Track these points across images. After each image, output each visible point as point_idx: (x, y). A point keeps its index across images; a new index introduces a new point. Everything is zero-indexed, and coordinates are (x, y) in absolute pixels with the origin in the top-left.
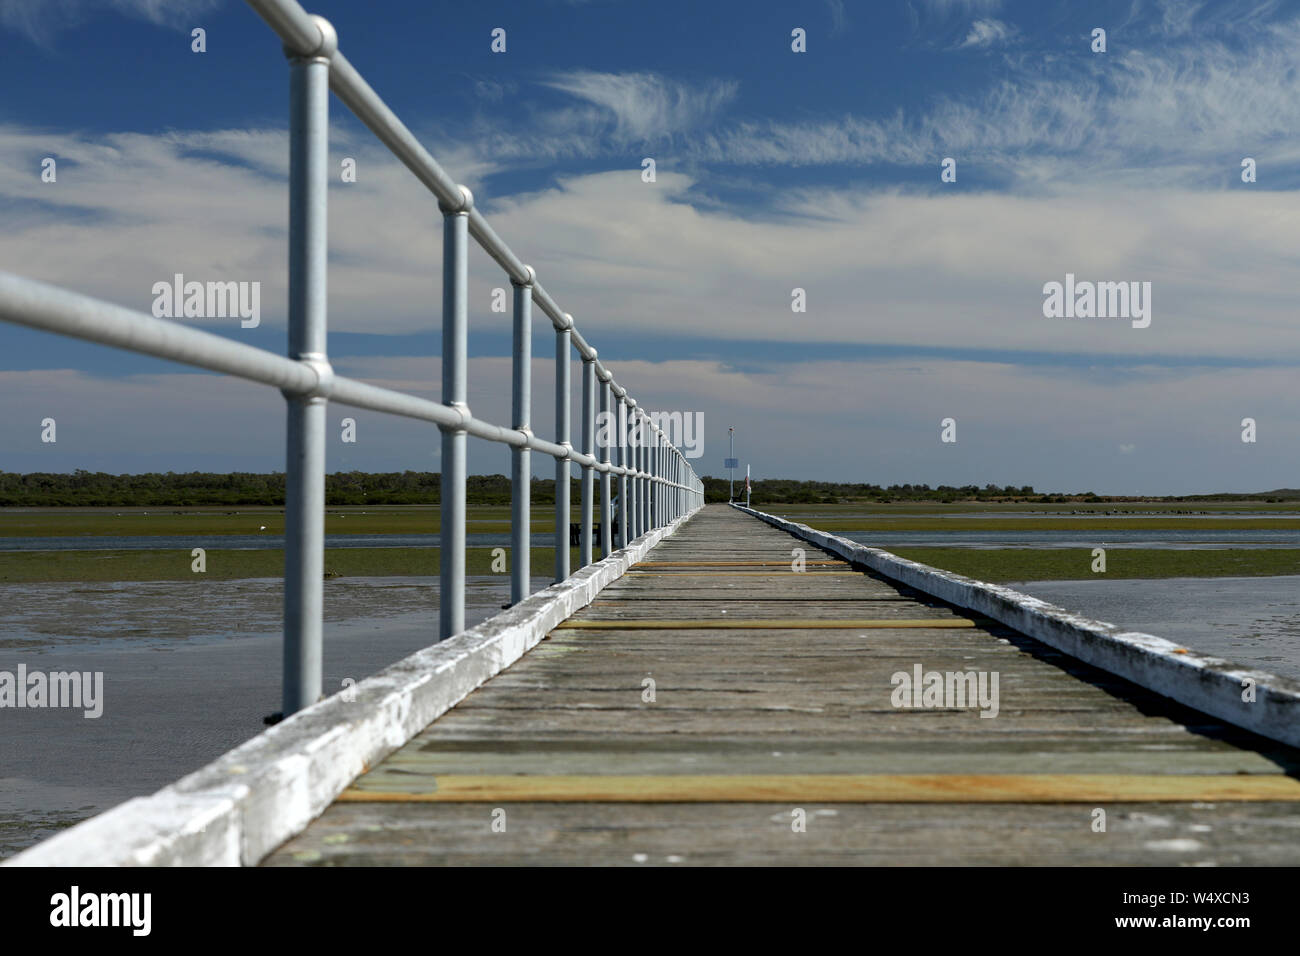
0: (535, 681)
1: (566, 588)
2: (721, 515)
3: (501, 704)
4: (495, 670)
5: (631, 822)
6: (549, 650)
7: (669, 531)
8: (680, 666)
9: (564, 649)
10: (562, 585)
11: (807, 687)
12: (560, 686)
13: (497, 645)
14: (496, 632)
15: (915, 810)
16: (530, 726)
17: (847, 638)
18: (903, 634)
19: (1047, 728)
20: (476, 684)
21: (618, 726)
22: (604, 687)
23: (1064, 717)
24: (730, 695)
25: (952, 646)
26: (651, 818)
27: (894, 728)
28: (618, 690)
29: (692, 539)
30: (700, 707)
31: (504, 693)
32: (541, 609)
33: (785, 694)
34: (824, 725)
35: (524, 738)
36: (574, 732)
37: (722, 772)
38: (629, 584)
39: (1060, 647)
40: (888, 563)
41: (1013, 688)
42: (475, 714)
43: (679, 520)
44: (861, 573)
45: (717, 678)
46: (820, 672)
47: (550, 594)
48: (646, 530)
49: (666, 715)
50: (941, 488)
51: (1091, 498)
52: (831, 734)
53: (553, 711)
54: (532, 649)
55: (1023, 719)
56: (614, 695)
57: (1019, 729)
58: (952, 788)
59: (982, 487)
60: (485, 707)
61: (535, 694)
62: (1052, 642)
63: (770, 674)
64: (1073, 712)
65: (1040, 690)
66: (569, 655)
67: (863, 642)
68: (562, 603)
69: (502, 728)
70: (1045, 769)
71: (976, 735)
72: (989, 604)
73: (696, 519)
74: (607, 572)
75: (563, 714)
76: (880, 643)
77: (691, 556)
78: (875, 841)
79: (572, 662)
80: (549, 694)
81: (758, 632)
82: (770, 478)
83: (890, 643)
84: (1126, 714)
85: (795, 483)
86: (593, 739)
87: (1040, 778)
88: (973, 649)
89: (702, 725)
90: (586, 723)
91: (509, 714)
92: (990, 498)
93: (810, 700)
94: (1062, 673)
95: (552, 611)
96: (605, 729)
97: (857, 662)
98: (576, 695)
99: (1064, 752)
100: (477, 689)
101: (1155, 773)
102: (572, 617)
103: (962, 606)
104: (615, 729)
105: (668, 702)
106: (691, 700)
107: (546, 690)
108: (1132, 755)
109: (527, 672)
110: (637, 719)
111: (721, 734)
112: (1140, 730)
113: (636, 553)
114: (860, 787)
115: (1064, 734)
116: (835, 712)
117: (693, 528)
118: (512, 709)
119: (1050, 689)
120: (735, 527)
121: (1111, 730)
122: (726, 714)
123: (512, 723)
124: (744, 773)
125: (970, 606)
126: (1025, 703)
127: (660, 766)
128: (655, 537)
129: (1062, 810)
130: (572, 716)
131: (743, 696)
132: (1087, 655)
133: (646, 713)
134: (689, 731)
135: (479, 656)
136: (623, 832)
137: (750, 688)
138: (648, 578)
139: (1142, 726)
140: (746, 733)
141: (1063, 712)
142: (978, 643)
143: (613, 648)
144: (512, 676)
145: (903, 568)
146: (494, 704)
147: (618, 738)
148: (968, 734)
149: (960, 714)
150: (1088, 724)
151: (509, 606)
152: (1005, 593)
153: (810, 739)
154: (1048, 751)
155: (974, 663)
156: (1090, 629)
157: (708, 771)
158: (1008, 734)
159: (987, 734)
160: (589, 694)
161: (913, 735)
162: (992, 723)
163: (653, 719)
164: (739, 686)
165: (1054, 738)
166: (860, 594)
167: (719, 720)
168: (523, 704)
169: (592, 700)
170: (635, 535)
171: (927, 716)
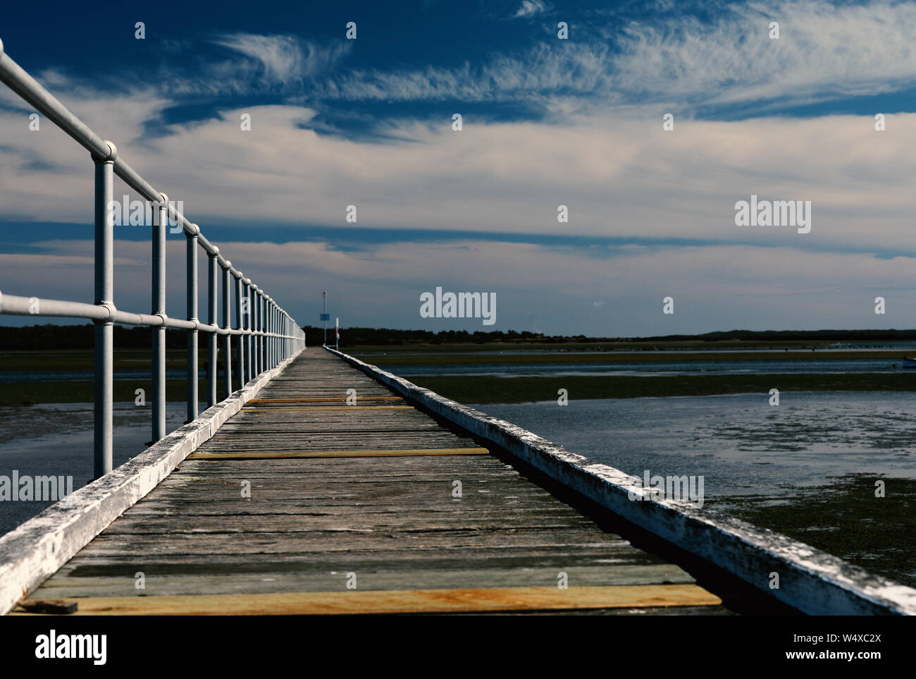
0: (163, 509)
1: (196, 427)
2: (317, 357)
3: (136, 531)
4: (134, 500)
6: (179, 480)
7: (276, 372)
8: (272, 493)
9: (188, 478)
10: (191, 424)
11: (364, 510)
12: (182, 513)
13: (135, 482)
14: (136, 471)
16: (155, 550)
17: (397, 466)
18: (438, 462)
19: (532, 545)
20: (117, 514)
21: (220, 548)
22: (214, 513)
23: (543, 534)
24: (307, 519)
25: (472, 471)
27: (422, 547)
28: (224, 515)
29: (293, 378)
30: (283, 530)
31: (138, 521)
32: (172, 449)
33: (346, 516)
34: (372, 545)
36: (187, 555)
37: (292, 590)
38: (243, 419)
39: (547, 472)
40: (432, 401)
41: (511, 508)
42: (116, 540)
43: (285, 362)
44: (413, 407)
45: (298, 503)
46: (373, 497)
47: (180, 434)
48: (259, 372)
49: (256, 538)
50: (476, 333)
51: (582, 339)
52: (376, 552)
53: (174, 536)
54: (164, 480)
55: (515, 537)
56: (220, 520)
57: (512, 546)
58: (458, 601)
59: (505, 332)
60: (124, 533)
61: (162, 521)
62: (542, 468)
63: (337, 499)
64: (551, 528)
65: (530, 510)
66: (191, 484)
67: (408, 468)
68: (189, 441)
69: (134, 552)
70: (527, 582)
71: (481, 551)
72: (500, 437)
73: (298, 361)
74: (227, 411)
75: (181, 538)
76: (420, 469)
77: (291, 393)
79: (194, 491)
80: (174, 520)
81: (332, 460)
82: (354, 326)
83: (427, 469)
84: (590, 530)
85: (372, 331)
86: (201, 561)
87: (523, 590)
88: (486, 474)
89: (283, 546)
90: (196, 546)
91: (141, 539)
92: (511, 340)
93: (364, 522)
94: (547, 495)
95: (181, 448)
96: (210, 552)
97: (401, 487)
98: (192, 522)
99: (542, 566)
100: (119, 518)
101: (604, 584)
102: (197, 450)
103: (482, 436)
104: (218, 552)
105: (260, 526)
106: (276, 523)
107: (171, 516)
108: (589, 569)
109: (159, 501)
110: (236, 542)
111: (296, 554)
112: (598, 545)
113: (251, 392)
114: (391, 601)
115: (543, 549)
116: (383, 533)
117: (295, 368)
118: (143, 535)
119: (538, 509)
120: (327, 368)
121: (578, 545)
122: (301, 535)
123: (141, 549)
124: (308, 591)
125: (487, 436)
126: (518, 523)
127: (247, 586)
128: (265, 378)
130: (186, 539)
131: (316, 519)
132: (566, 480)
133: (242, 536)
134: (272, 552)
135: (121, 494)
137: (321, 512)
138: (258, 413)
139: (600, 542)
140: (314, 553)
141: (545, 529)
142: (490, 469)
143: (225, 477)
144: (147, 505)
145: (442, 405)
146: (130, 530)
147: (220, 560)
148: (475, 551)
149: (471, 533)
150: (561, 540)
151: (150, 444)
152: (512, 429)
153: (360, 558)
154: (530, 566)
155: (486, 486)
156: (568, 460)
157: (282, 590)
158: (504, 550)
159: (489, 550)
160: (203, 520)
161: (435, 552)
162: (493, 541)
163: (248, 542)
164: (313, 510)
165: (536, 554)
166: (410, 426)
167: (296, 541)
168: (152, 530)
169: (203, 525)
170: (251, 378)
171: (447, 536)
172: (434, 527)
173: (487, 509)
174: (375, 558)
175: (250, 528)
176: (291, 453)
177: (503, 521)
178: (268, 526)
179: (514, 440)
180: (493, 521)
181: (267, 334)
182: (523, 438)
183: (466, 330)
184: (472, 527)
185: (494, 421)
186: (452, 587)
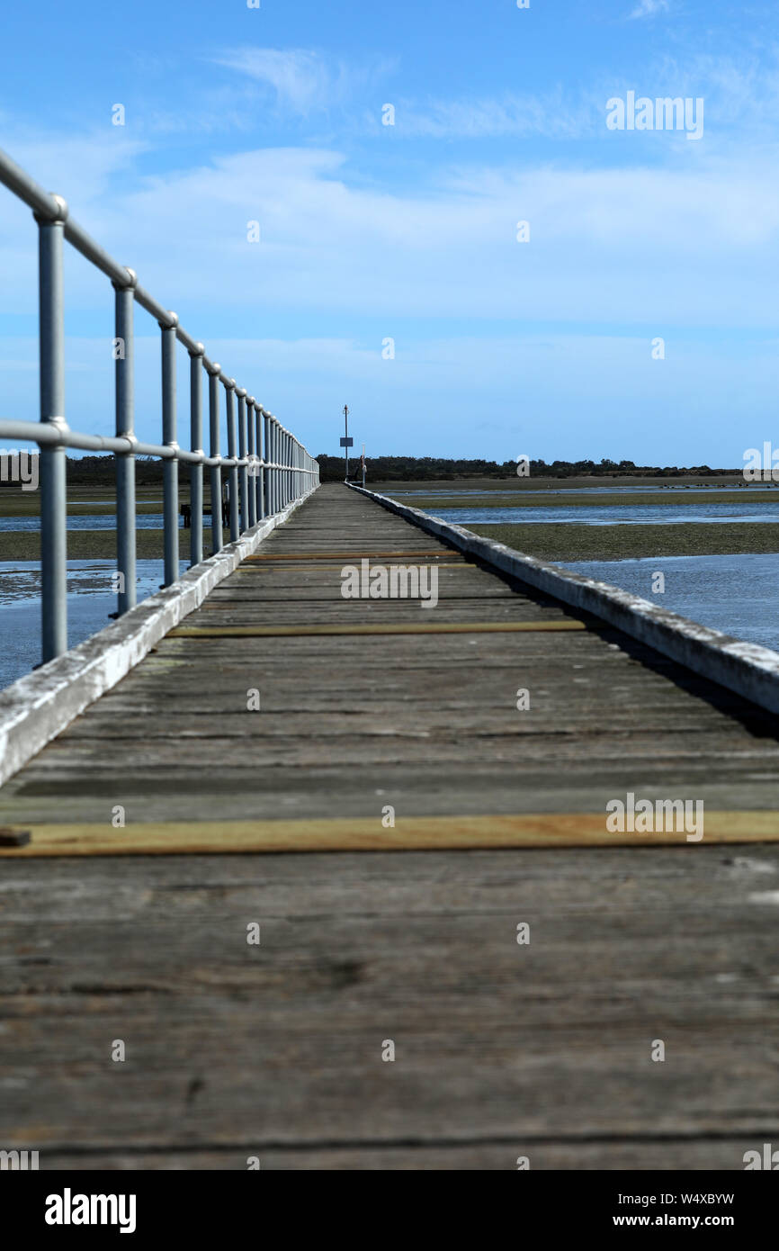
0: (139, 704)
1: (177, 593)
2: (338, 497)
3: (103, 733)
4: (98, 692)
5: (227, 879)
6: (158, 665)
7: (282, 518)
8: (287, 682)
9: (170, 663)
10: (171, 589)
11: (415, 706)
12: (164, 709)
13: (100, 668)
14: (99, 653)
15: (518, 858)
16: (131, 760)
17: (458, 645)
18: (514, 641)
19: (654, 754)
20: (76, 710)
21: (220, 758)
22: (208, 710)
23: (668, 740)
24: (338, 719)
25: (562, 653)
26: (250, 872)
27: (500, 756)
28: (223, 713)
29: (305, 526)
30: (305, 732)
31: (106, 720)
32: (147, 622)
33: (392, 714)
34: (432, 754)
35: (125, 776)
36: (174, 767)
37: (324, 815)
38: (240, 582)
39: (668, 653)
40: (501, 556)
41: (621, 704)
42: (75, 746)
43: (293, 505)
44: (474, 565)
45: (324, 696)
46: (428, 688)
47: (157, 602)
48: (259, 518)
49: (271, 743)
50: (557, 464)
51: (705, 472)
52: (437, 764)
53: (156, 741)
54: (137, 665)
55: (630, 742)
56: (217, 720)
57: (626, 755)
58: (556, 832)
59: (598, 462)
60: (87, 737)
61: (138, 721)
62: (661, 648)
63: (377, 690)
64: (681, 732)
65: (648, 705)
66: (175, 671)
67: (472, 650)
68: (169, 613)
69: (103, 763)
71: (583, 763)
72: (600, 605)
73: (311, 502)
74: (217, 571)
75: (165, 744)
76: (490, 650)
77: (304, 547)
78: (477, 897)
79: (178, 679)
80: (154, 719)
81: (367, 639)
82: (386, 455)
83: (500, 651)
84: (734, 734)
85: (411, 460)
86: (195, 775)
88: (583, 656)
89: (307, 755)
90: (187, 755)
91: (110, 745)
92: (605, 473)
93: (417, 723)
94: (671, 685)
95: (159, 622)
96: (207, 762)
97: (466, 675)
98: (179, 721)
99: (670, 784)
100: (79, 717)
101: (760, 809)
102: (181, 624)
103: (574, 604)
104: (218, 763)
105: (274, 727)
106: (296, 725)
107: (149, 714)
108: (736, 787)
109: (131, 693)
110: (242, 749)
111: (325, 766)
112: (746, 754)
113: (248, 545)
114: (463, 832)
115: (670, 760)
116: (444, 737)
117: (307, 513)
118: (113, 739)
119: (658, 705)
120: (350, 512)
121: (719, 754)
122: (330, 740)
123: (111, 758)
124: (347, 815)
125: (581, 605)
126: (633, 723)
127: (260, 809)
128: (268, 525)
129: (665, 854)
130: (173, 746)
131: (350, 719)
132: (696, 665)
133: (250, 741)
134: (292, 763)
135: (81, 683)
136: (221, 890)
137: (357, 708)
138: (260, 573)
139: (749, 750)
140: (351, 765)
141: (670, 732)
142: (588, 649)
143: (220, 661)
144: (116, 698)
145: (515, 563)
146: (95, 733)
147: (220, 774)
148: (574, 763)
149: (568, 737)
150: (696, 747)
151: (115, 616)
152: (616, 594)
153: (416, 772)
154: (654, 783)
155: (581, 672)
156: (699, 637)
157: (309, 815)
158: (615, 762)
159: (593, 761)
160: (193, 719)
161: (519, 764)
162: (599, 749)
163: (258, 749)
164: (345, 706)
165: (660, 767)
166: (472, 591)
167: (324, 748)
168: (125, 733)
169: (195, 727)
170: (249, 526)
171: (534, 741)
172: (515, 729)
173: (588, 704)
174: (436, 772)
175: (259, 730)
176: (309, 629)
177: (611, 722)
178: (284, 727)
179: (621, 610)
180: (597, 721)
181: (269, 464)
182: (634, 607)
183: (542, 459)
184: (569, 729)
185: (590, 584)
186: (546, 812)
